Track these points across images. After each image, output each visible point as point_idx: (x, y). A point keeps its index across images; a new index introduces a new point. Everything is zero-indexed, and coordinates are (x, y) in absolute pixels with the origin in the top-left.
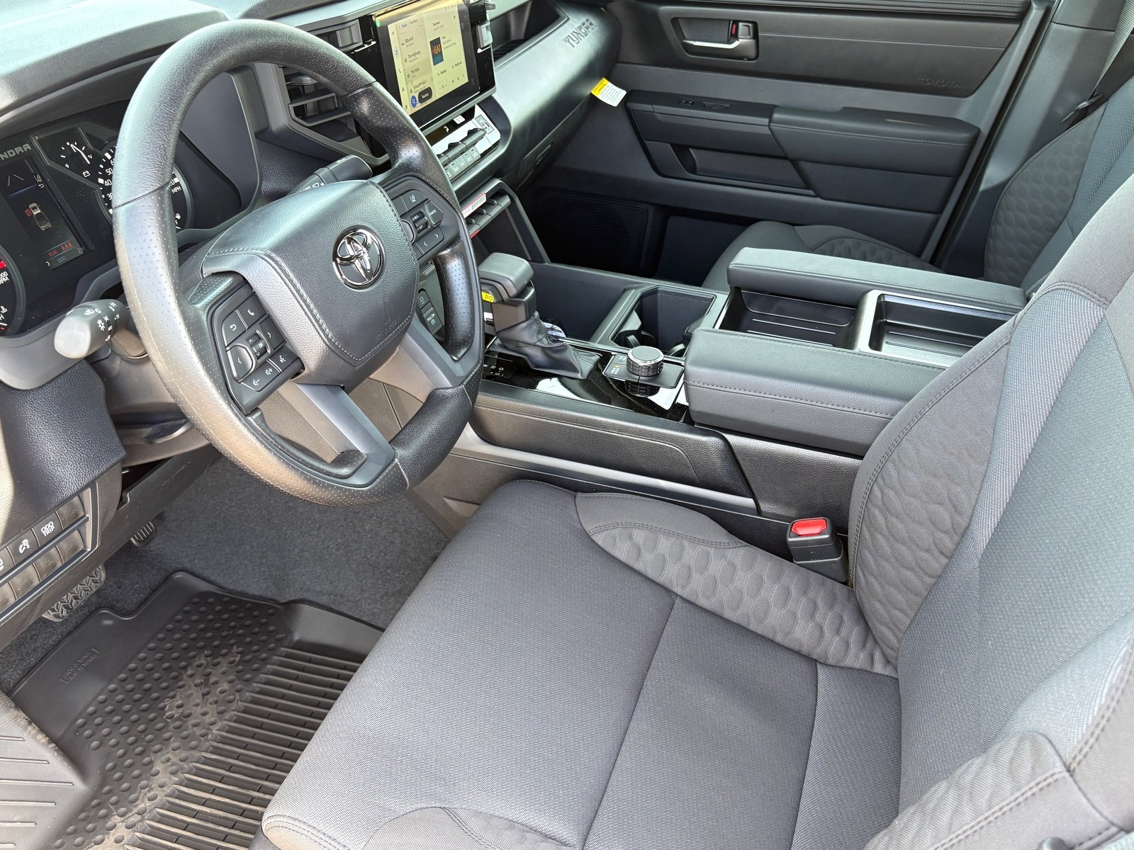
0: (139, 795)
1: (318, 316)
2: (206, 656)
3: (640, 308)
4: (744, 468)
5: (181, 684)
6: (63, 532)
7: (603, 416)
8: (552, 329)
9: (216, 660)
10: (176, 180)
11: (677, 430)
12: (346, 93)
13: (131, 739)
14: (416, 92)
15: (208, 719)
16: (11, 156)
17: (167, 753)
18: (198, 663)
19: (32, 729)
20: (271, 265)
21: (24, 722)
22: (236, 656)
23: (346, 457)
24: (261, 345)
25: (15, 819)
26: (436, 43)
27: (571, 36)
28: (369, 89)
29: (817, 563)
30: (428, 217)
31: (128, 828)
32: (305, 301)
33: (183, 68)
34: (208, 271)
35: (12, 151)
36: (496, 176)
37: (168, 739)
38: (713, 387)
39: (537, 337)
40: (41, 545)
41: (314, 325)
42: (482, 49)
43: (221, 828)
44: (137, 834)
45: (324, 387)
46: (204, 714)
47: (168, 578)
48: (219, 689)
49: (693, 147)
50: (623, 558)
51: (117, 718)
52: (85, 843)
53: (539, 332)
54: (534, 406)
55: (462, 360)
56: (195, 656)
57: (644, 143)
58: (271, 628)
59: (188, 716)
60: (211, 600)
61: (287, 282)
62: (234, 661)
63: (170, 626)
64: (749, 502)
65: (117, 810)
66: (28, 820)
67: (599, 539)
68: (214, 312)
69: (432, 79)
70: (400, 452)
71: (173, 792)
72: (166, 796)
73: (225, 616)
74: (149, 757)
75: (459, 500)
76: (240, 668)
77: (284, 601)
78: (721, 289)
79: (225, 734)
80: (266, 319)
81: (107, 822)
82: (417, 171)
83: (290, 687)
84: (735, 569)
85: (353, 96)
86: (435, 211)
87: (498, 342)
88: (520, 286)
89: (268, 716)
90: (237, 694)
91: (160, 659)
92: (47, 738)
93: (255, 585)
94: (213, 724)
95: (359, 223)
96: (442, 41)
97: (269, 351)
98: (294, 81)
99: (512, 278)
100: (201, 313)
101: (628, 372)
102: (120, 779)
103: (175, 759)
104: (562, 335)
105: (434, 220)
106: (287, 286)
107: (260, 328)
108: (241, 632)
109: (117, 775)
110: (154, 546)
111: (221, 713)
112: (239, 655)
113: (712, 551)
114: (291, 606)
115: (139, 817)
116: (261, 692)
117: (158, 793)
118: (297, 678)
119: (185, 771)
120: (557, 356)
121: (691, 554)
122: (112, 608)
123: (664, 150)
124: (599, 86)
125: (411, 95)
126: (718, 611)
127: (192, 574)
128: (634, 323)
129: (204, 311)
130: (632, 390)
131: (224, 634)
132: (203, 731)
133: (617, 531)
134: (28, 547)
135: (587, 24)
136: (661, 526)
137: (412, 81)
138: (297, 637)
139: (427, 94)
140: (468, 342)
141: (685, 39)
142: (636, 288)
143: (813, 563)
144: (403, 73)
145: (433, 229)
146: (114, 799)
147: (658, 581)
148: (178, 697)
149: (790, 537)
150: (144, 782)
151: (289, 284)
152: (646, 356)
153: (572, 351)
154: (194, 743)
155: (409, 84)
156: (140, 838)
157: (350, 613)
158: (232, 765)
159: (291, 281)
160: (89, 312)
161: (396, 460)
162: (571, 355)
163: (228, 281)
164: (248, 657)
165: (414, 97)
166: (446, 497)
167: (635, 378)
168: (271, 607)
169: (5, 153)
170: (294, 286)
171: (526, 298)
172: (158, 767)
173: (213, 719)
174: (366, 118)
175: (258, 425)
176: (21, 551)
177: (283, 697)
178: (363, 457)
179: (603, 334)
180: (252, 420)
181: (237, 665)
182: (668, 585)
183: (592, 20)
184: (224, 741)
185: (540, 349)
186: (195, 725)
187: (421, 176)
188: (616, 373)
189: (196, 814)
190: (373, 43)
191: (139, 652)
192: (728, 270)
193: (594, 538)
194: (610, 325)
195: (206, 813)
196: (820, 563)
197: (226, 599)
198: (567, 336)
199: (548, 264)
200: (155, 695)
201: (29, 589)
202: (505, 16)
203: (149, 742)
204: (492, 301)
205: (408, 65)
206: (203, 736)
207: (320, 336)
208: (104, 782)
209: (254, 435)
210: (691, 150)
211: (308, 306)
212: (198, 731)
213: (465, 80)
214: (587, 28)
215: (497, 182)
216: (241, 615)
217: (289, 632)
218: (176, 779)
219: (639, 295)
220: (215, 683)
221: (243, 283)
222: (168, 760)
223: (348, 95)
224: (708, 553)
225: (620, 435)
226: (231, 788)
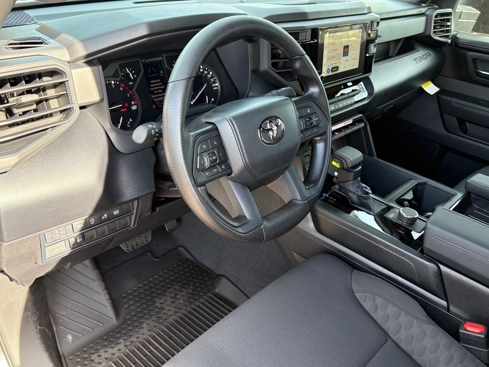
0: (134, 334)
1: (244, 151)
2: (179, 286)
3: (415, 190)
4: (445, 285)
5: (165, 294)
6: (122, 215)
7: (377, 236)
8: (366, 188)
9: (182, 289)
10: (217, 84)
11: (414, 254)
12: (291, 57)
13: (139, 310)
14: (331, 67)
15: (170, 313)
16: (153, 60)
17: (150, 321)
18: (175, 288)
19: (105, 292)
20: (230, 124)
21: (103, 288)
22: (190, 290)
23: (241, 218)
24: (214, 158)
25: (87, 325)
26: (346, 47)
27: (418, 58)
28: (302, 57)
29: (473, 348)
30: (313, 121)
31: (125, 346)
32: (240, 143)
33: (216, 30)
34: (204, 120)
35: (154, 59)
36: (361, 113)
37: (152, 315)
38: (439, 238)
39: (356, 189)
40: (111, 217)
41: (241, 155)
42: (369, 54)
43: (158, 362)
44: (127, 350)
45: (240, 184)
46: (169, 310)
47: (176, 248)
48: (179, 302)
49: (468, 121)
50: (367, 309)
51: (137, 299)
52: (107, 346)
53: (358, 187)
54: (345, 222)
55: (310, 189)
56: (174, 285)
57: (443, 115)
58: (208, 283)
59: (163, 309)
60: (189, 263)
61: (235, 133)
62: (188, 292)
63: (170, 268)
64: (444, 303)
65: (124, 336)
66: (91, 327)
67: (358, 295)
68: (198, 138)
69: (340, 63)
70: (265, 223)
71: (146, 338)
72: (143, 339)
73: (192, 272)
74: (143, 320)
75: (299, 254)
76: (190, 296)
77: (217, 273)
78: (460, 191)
79: (174, 322)
80: (221, 147)
81: (118, 340)
82: (315, 99)
83: (206, 312)
84: (425, 336)
85: (293, 59)
86: (318, 119)
87: (338, 187)
88: (354, 164)
89: (193, 321)
90: (185, 307)
91: (162, 281)
92: (109, 297)
93: (208, 262)
94: (171, 316)
95: (277, 115)
96: (350, 47)
97: (218, 161)
98: (275, 51)
99: (351, 159)
100: (191, 137)
101: (397, 218)
102: (129, 324)
103: (152, 325)
104: (370, 192)
105: (316, 123)
106: (234, 135)
107: (217, 151)
108: (196, 280)
109: (129, 322)
110: (176, 233)
111: (176, 312)
112: (191, 290)
113: (415, 321)
114: (219, 276)
115: (130, 343)
116: (194, 310)
117: (140, 336)
118: (210, 309)
119: (154, 331)
120: (364, 201)
121: (404, 319)
122: (152, 253)
123: (452, 120)
124: (426, 84)
125: (328, 68)
126: (410, 353)
127: (186, 250)
128: (410, 196)
129: (192, 138)
130: (397, 228)
131: (189, 279)
132: (166, 317)
133: (369, 295)
134: (106, 217)
135: (428, 54)
136: (391, 300)
137: (330, 62)
138: (217, 291)
139: (336, 69)
140: (316, 182)
141: (478, 69)
142: (416, 179)
143: (471, 348)
144: (326, 57)
145: (314, 126)
146: (124, 332)
147: (382, 326)
148: (162, 299)
149: (461, 329)
150: (137, 330)
151: (235, 134)
152: (409, 213)
153: (372, 201)
154: (161, 321)
155: (328, 63)
156: (128, 353)
157: (241, 288)
158: (171, 337)
159: (236, 133)
160: (150, 126)
161: (262, 226)
162: (370, 202)
163: (210, 127)
164: (195, 292)
165: (329, 69)
166: (294, 251)
167: (400, 222)
168: (211, 274)
169: (151, 59)
170: (237, 136)
171: (356, 170)
172: (144, 325)
173: (172, 314)
174: (297, 70)
175: (202, 192)
176: (103, 218)
177: (202, 315)
178: (247, 220)
179: (391, 197)
180: (199, 189)
181: (189, 294)
182: (387, 331)
183: (431, 53)
184: (172, 325)
185: (356, 195)
186: (164, 314)
187: (316, 101)
188: (391, 217)
189: (151, 352)
190: (316, 41)
191: (155, 275)
192: (466, 183)
193: (355, 294)
194: (397, 194)
195: (154, 353)
196: (475, 348)
197: (195, 265)
198: (372, 193)
199: (375, 158)
200: (154, 295)
201: (103, 234)
202: (389, 43)
203: (145, 313)
204: (338, 167)
205: (330, 54)
206: (166, 319)
207: (243, 160)
208: (123, 324)
209: (198, 196)
210: (467, 123)
211: (241, 146)
212: (165, 317)
213: (357, 66)
214: (427, 56)
215: (361, 115)
216: (199, 273)
217: (214, 288)
218: (149, 333)
219: (416, 183)
220: (178, 299)
221: (216, 129)
222: (149, 324)
223: (291, 58)
224: (413, 322)
225: (383, 248)
226: (168, 346)
